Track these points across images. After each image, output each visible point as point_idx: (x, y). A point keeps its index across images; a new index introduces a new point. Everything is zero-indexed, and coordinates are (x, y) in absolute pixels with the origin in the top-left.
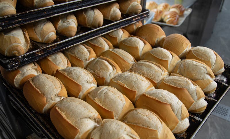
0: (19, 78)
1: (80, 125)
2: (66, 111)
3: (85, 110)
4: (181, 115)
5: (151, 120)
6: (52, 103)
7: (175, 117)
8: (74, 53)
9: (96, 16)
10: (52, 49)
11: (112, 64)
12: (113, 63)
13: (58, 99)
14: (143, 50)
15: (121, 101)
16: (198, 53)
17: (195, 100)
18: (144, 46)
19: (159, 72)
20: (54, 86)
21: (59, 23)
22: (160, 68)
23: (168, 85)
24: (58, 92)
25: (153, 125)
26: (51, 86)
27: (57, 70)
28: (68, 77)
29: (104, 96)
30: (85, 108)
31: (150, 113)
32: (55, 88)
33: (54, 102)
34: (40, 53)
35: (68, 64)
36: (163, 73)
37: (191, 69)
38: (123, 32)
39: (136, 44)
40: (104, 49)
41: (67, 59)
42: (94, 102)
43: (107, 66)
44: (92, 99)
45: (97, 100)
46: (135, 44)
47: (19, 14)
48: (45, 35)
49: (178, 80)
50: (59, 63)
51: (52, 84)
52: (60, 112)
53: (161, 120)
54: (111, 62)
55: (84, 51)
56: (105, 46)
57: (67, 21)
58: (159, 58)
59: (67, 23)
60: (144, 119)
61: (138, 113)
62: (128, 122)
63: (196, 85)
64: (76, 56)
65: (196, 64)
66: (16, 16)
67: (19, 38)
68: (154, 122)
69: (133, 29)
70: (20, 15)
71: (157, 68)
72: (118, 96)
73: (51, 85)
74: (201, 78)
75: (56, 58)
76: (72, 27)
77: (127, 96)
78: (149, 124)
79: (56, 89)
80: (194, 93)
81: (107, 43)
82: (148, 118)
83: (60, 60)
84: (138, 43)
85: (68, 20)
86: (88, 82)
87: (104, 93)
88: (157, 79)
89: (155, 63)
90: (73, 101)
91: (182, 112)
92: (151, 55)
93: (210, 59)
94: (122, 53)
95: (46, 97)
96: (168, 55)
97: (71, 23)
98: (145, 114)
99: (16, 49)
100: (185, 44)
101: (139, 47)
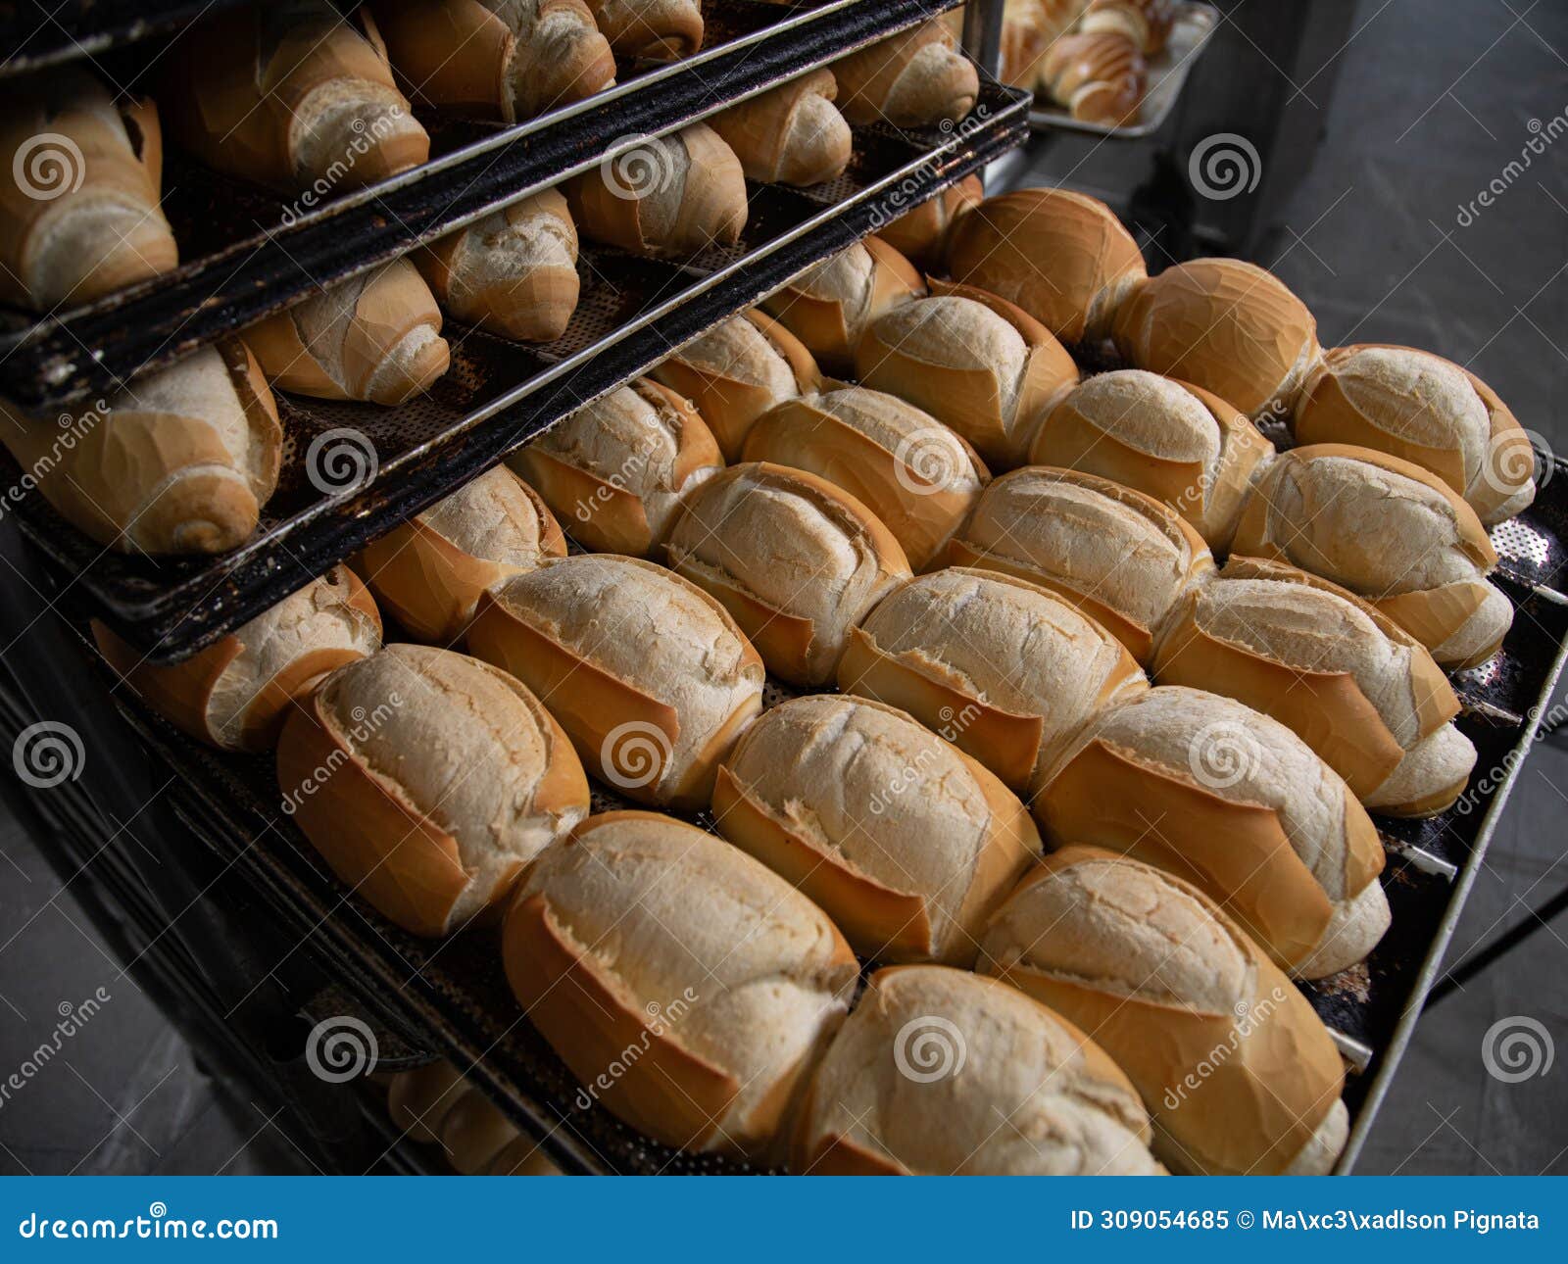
0: (238, 686)
1: (732, 1042)
2: (618, 939)
3: (748, 918)
4: (1344, 866)
5: (1181, 947)
6: (503, 870)
7: (1314, 884)
8: (569, 442)
9: (703, 173)
10: (443, 460)
11: (849, 516)
12: (853, 513)
13: (536, 839)
14: (1025, 384)
15: (965, 815)
16: (1379, 397)
17: (1406, 741)
18: (1028, 358)
19: (1158, 554)
20: (497, 747)
21: (455, 255)
22: (1162, 526)
23: (1228, 651)
24: (532, 783)
25: (1200, 982)
26: (482, 750)
27: (486, 598)
28: (573, 649)
29: (848, 786)
30: (741, 901)
31: (1161, 883)
32: (507, 760)
33: (513, 857)
34: (364, 508)
35: (542, 535)
36: (1183, 559)
37: (1355, 524)
38: (874, 261)
39: (977, 353)
40: (764, 397)
41: (533, 493)
42: (784, 832)
43: (815, 543)
44: (766, 810)
45: (802, 817)
46: (970, 356)
47: (200, 269)
48: (372, 359)
49: (1289, 615)
50: (490, 534)
51: (481, 732)
52: (581, 959)
53: (1238, 931)
54: (835, 504)
55: (641, 427)
56: (767, 373)
57: (513, 236)
58: (1141, 449)
59: (512, 248)
60: (1140, 943)
61: (1090, 896)
62: (1024, 962)
63: (1403, 635)
64: (586, 466)
65: (1387, 484)
66: (185, 280)
67: (209, 420)
68: (1205, 962)
69: (931, 224)
70: (210, 268)
71: (1141, 529)
72: (937, 775)
73: (475, 742)
74: (1420, 578)
75: (464, 503)
76: (546, 277)
77: (988, 765)
78: (1173, 977)
79: (516, 771)
80: (1401, 697)
81: (777, 345)
82: (1158, 936)
83: (494, 517)
84: (990, 346)
85: (521, 228)
86: (709, 672)
87: (840, 762)
88: (1146, 602)
89: (1121, 490)
90: (655, 858)
91: (1347, 850)
92: (1088, 424)
93: (1455, 441)
94: (896, 426)
95: (454, 833)
96: (1197, 428)
97: (538, 248)
98: (1135, 901)
99: (198, 504)
100: (1287, 336)
101: (996, 373)
